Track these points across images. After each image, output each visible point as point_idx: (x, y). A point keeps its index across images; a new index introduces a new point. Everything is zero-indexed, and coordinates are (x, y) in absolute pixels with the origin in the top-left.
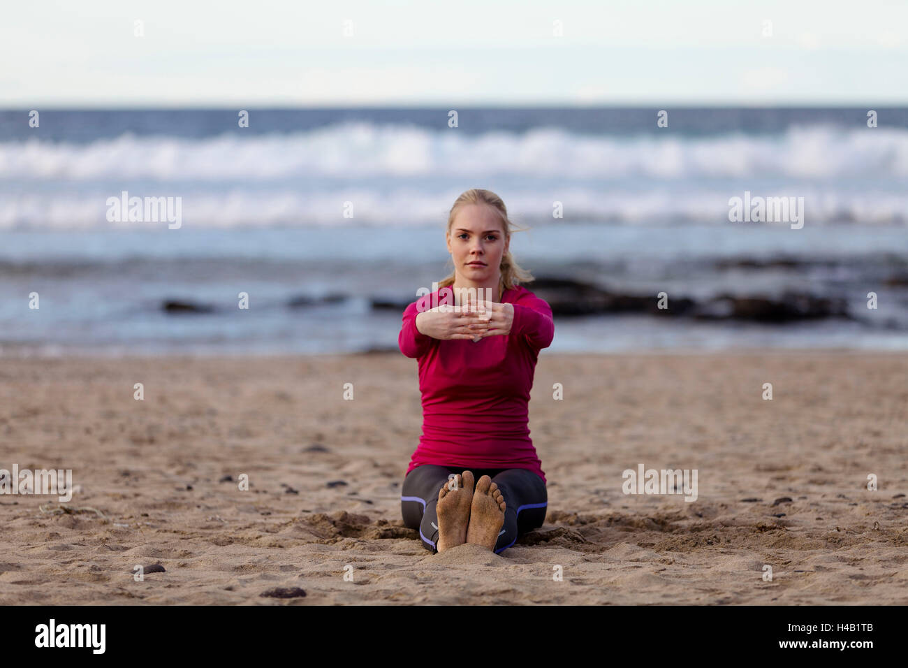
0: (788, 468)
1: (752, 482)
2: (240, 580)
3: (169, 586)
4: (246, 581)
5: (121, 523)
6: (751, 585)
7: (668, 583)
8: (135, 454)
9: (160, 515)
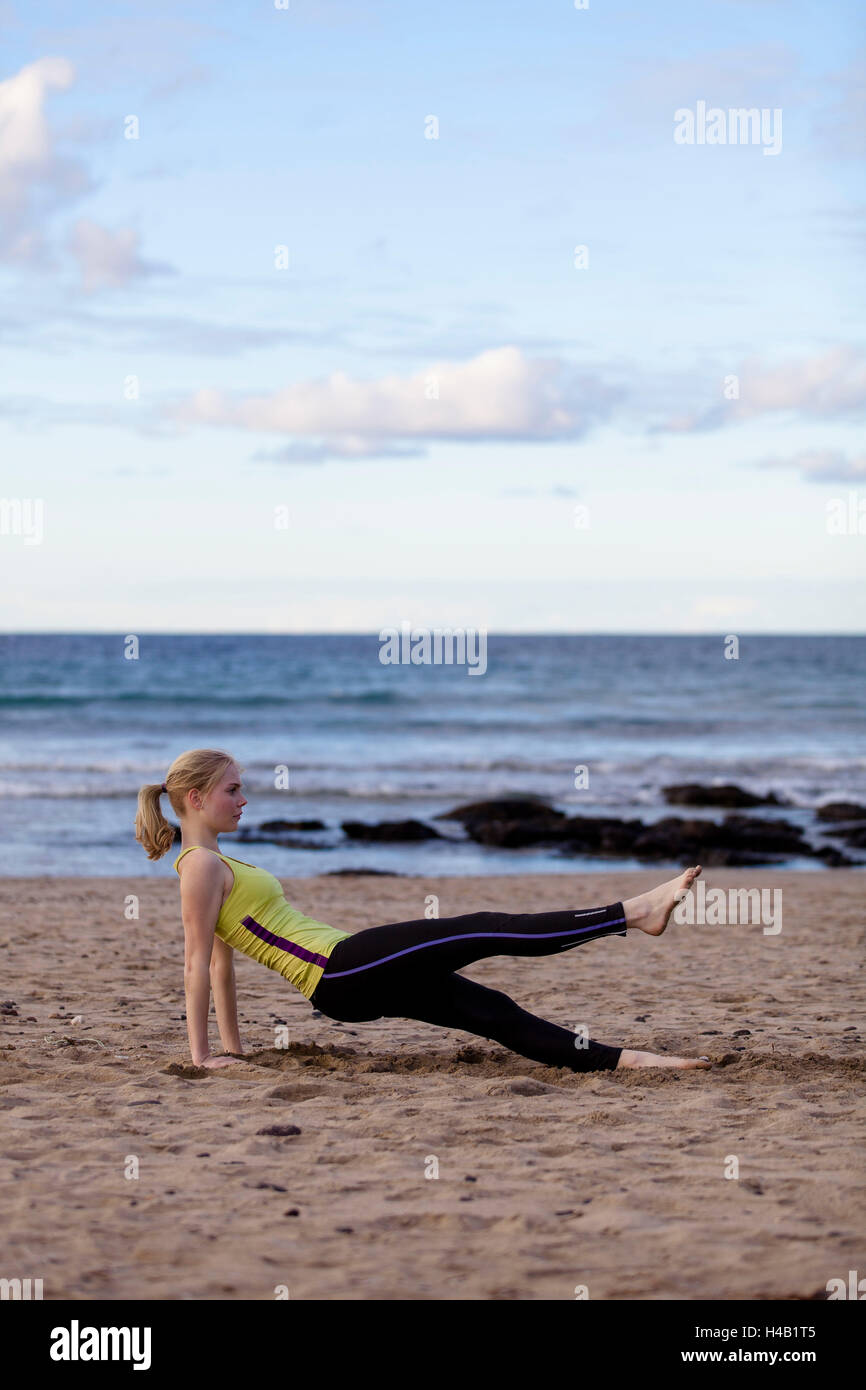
0: (743, 999)
1: (712, 1014)
2: (238, 1116)
3: (171, 1122)
4: (243, 1117)
5: (122, 1055)
6: (718, 1123)
7: (640, 1121)
8: (131, 982)
9: (158, 1046)
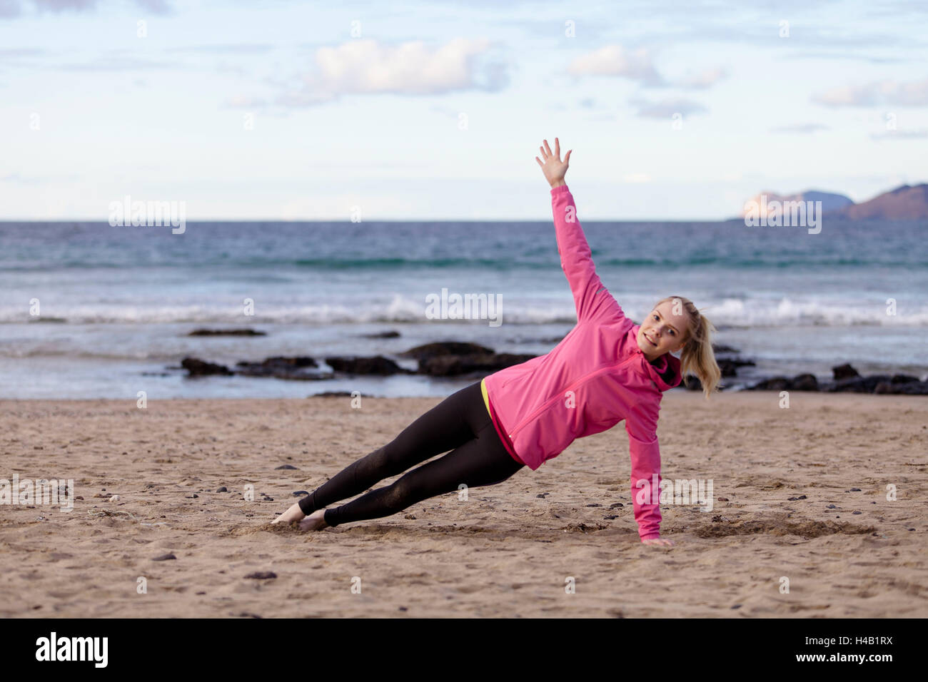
0: (620, 482)
1: (595, 492)
2: (230, 566)
3: (179, 570)
4: (234, 566)
5: (146, 523)
6: (594, 569)
7: (535, 568)
8: (158, 471)
9: (174, 516)
